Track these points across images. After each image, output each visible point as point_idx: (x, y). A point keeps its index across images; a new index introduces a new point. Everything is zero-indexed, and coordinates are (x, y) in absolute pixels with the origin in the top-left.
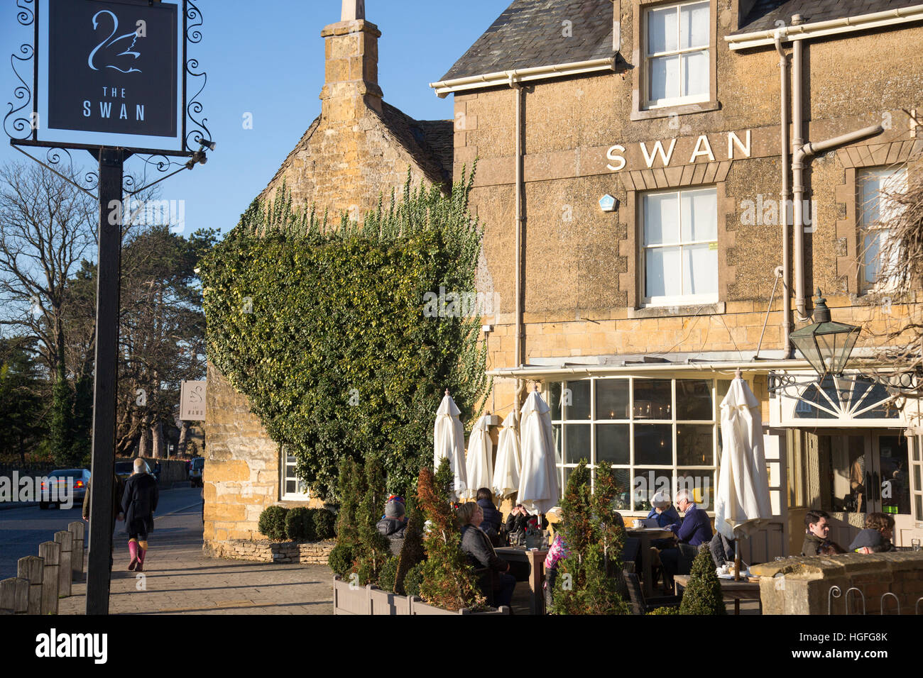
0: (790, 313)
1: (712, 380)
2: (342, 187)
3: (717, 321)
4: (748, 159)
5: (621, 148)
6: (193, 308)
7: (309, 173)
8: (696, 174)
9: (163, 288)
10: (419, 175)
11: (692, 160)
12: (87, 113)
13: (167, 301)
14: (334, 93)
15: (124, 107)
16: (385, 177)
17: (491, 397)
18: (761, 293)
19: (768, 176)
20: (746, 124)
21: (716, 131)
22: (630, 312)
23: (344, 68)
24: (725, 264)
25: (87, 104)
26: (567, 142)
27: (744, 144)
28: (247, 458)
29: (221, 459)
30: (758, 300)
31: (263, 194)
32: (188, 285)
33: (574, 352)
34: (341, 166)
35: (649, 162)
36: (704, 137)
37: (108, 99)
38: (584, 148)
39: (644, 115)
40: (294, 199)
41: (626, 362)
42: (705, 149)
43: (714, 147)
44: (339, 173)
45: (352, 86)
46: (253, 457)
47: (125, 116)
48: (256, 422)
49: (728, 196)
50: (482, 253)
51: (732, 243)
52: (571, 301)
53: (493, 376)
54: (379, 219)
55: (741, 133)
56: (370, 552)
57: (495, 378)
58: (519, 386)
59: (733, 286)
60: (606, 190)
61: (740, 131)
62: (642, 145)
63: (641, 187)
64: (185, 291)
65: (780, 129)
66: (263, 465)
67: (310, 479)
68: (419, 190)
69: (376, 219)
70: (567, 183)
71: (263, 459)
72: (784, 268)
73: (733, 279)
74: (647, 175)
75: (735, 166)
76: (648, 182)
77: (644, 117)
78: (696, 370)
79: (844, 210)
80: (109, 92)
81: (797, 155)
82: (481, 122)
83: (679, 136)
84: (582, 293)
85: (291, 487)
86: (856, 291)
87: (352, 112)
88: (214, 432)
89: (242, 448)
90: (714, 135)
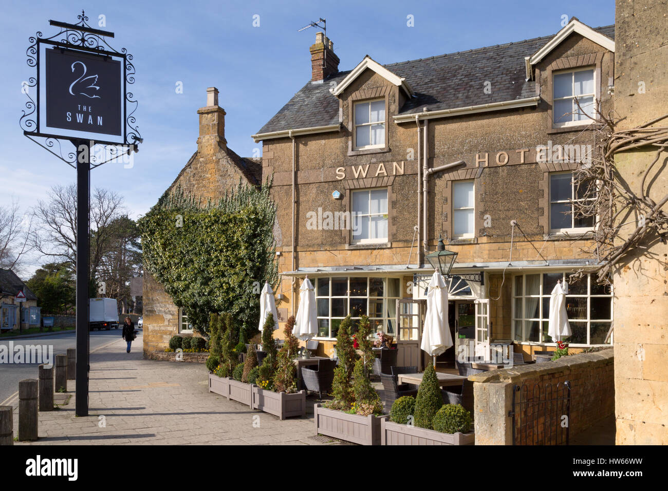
0: (421, 247)
1: (385, 278)
2: (208, 185)
3: (387, 251)
4: (403, 175)
5: (343, 169)
6: (139, 251)
7: (192, 179)
8: (378, 182)
9: (126, 242)
10: (245, 181)
11: (377, 175)
12: (69, 119)
13: (128, 248)
14: (204, 141)
15: (90, 117)
16: (229, 182)
17: (280, 286)
18: (408, 238)
19: (412, 183)
20: (402, 159)
21: (388, 162)
22: (347, 247)
23: (208, 129)
24: (391, 224)
25: (69, 114)
26: (317, 165)
27: (401, 168)
28: (163, 314)
29: (151, 314)
30: (406, 241)
31: (170, 189)
32: (137, 241)
33: (319, 265)
34: (207, 176)
35: (356, 176)
36: (382, 164)
37: (81, 112)
38: (326, 168)
39: (354, 153)
40: (185, 192)
41: (347, 269)
42: (383, 170)
43: (387, 169)
44: (206, 179)
45: (212, 137)
46: (166, 313)
47: (91, 122)
48: (167, 297)
49: (393, 193)
50: (276, 218)
51: (395, 214)
52: (319, 241)
53: (282, 275)
54: (226, 202)
55: (399, 163)
56: (228, 360)
57: (283, 276)
58: (293, 281)
59: (395, 234)
60: (335, 188)
61: (399, 162)
62: (353, 167)
63: (352, 187)
64: (136, 244)
65: (417, 161)
66: (171, 317)
67: (194, 323)
68: (245, 188)
69: (224, 202)
70: (317, 185)
71: (171, 314)
72: (418, 227)
73: (395, 232)
74: (355, 182)
75: (397, 178)
76: (356, 185)
77: (354, 154)
78: (379, 273)
79: (446, 200)
80: (82, 108)
81: (425, 173)
82: (276, 155)
83: (370, 163)
84: (324, 237)
85: (184, 327)
86: (450, 237)
87: (212, 150)
88: (147, 301)
89: (161, 309)
90: (387, 163)
